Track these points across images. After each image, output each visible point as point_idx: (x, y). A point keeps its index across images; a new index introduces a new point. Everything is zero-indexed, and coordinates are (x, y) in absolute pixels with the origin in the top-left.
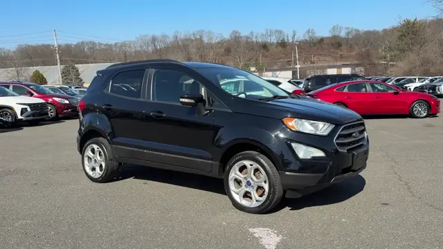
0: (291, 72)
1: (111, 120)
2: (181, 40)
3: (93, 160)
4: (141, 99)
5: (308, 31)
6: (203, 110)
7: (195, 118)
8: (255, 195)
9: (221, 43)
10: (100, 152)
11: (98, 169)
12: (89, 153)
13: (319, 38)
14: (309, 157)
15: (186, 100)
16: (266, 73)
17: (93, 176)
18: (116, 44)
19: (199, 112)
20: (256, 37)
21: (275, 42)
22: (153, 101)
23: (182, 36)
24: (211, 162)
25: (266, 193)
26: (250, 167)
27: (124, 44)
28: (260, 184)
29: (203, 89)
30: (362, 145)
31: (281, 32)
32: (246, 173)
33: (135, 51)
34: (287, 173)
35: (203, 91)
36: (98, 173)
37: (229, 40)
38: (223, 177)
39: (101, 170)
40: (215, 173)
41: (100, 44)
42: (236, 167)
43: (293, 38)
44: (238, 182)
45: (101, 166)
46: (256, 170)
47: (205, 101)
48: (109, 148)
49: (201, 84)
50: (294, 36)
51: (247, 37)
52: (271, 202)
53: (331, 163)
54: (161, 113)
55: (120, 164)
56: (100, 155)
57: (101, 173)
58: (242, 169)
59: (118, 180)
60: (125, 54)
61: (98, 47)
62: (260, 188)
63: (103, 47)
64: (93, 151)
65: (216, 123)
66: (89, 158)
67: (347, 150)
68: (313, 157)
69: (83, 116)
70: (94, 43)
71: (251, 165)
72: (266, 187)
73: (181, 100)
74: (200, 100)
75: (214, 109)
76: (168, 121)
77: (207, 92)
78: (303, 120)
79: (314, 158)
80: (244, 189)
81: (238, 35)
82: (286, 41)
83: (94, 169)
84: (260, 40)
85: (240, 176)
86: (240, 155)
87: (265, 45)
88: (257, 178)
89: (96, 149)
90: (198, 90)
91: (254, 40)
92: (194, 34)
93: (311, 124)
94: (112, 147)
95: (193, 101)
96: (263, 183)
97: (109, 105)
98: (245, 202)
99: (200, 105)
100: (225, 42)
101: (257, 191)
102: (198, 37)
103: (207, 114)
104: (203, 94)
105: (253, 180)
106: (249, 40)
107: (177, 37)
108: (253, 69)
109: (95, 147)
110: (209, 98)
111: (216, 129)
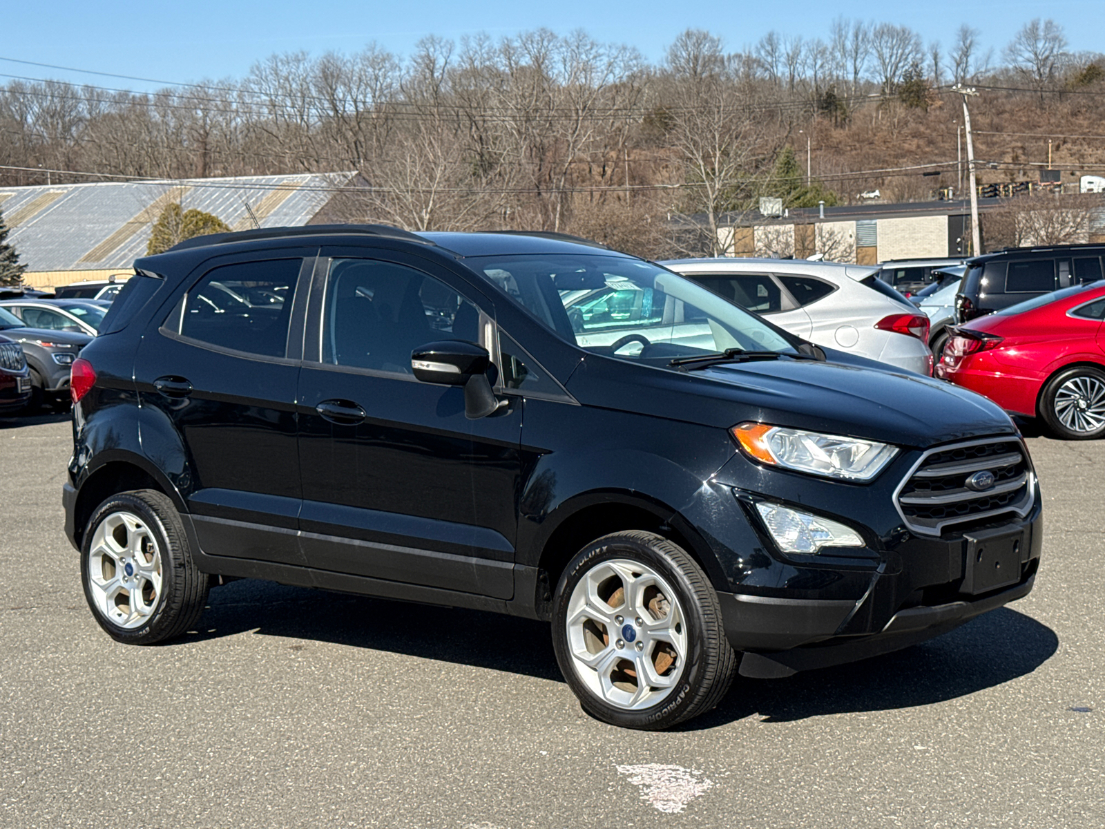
0: (943, 220)
1: (188, 429)
2: (451, 75)
3: (120, 566)
4: (286, 361)
5: (1032, 34)
6: (488, 397)
7: (463, 425)
8: (646, 670)
9: (629, 89)
10: (145, 540)
11: (137, 596)
12: (105, 541)
13: (1082, 64)
14: (812, 549)
15: (433, 366)
16: (827, 226)
17: (118, 621)
18: (164, 96)
19: (477, 405)
20: (792, 60)
21: (879, 80)
22: (328, 367)
23: (452, 59)
24: (511, 566)
25: (681, 664)
26: (632, 580)
27: (199, 97)
28: (661, 635)
29: (488, 329)
30: (1013, 515)
31: (903, 37)
32: (622, 602)
33: (248, 128)
34: (743, 598)
35: (489, 337)
36: (137, 613)
37: (666, 78)
38: (549, 617)
39: (148, 601)
40: (525, 605)
41: (94, 96)
42: (590, 583)
43: (961, 62)
44: (596, 630)
45: (148, 587)
46: (652, 592)
47: (492, 368)
48: (178, 524)
49: (481, 313)
50: (966, 54)
51: (749, 62)
52: (694, 691)
53: (881, 568)
54: (351, 405)
55: (213, 580)
56: (144, 549)
57: (149, 610)
58: (610, 587)
59: (203, 636)
60: (204, 140)
61: (83, 108)
62: (662, 647)
63: (104, 107)
64: (121, 535)
65: (529, 442)
66: (108, 560)
67: (944, 530)
68: (824, 549)
69: (86, 415)
70: (66, 93)
71: (636, 575)
72: (680, 643)
73: (417, 364)
74: (476, 363)
75: (526, 394)
76: (374, 433)
77: (504, 340)
78: (800, 433)
79: (827, 552)
80: (615, 651)
81: (706, 50)
82: (928, 75)
83: (122, 599)
84: (809, 73)
85: (603, 611)
86: (600, 544)
87: (830, 96)
88: (655, 617)
89: (132, 529)
90: (476, 332)
91: (782, 71)
92: (508, 51)
93: (828, 446)
94: (186, 522)
95: (453, 369)
96: (672, 632)
97: (178, 379)
98: (616, 696)
99: (479, 380)
100: (650, 80)
101: (654, 657)
102: (526, 61)
103: (502, 410)
104: (489, 346)
105: (641, 624)
106: (759, 73)
107: (430, 64)
108: (771, 206)
109: (130, 520)
110: (506, 359)
111: (527, 459)
